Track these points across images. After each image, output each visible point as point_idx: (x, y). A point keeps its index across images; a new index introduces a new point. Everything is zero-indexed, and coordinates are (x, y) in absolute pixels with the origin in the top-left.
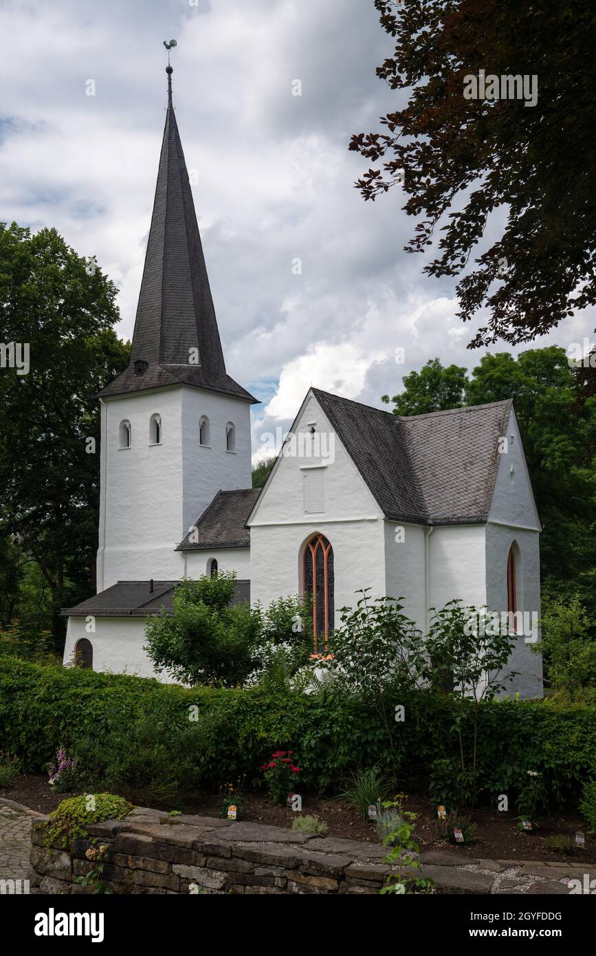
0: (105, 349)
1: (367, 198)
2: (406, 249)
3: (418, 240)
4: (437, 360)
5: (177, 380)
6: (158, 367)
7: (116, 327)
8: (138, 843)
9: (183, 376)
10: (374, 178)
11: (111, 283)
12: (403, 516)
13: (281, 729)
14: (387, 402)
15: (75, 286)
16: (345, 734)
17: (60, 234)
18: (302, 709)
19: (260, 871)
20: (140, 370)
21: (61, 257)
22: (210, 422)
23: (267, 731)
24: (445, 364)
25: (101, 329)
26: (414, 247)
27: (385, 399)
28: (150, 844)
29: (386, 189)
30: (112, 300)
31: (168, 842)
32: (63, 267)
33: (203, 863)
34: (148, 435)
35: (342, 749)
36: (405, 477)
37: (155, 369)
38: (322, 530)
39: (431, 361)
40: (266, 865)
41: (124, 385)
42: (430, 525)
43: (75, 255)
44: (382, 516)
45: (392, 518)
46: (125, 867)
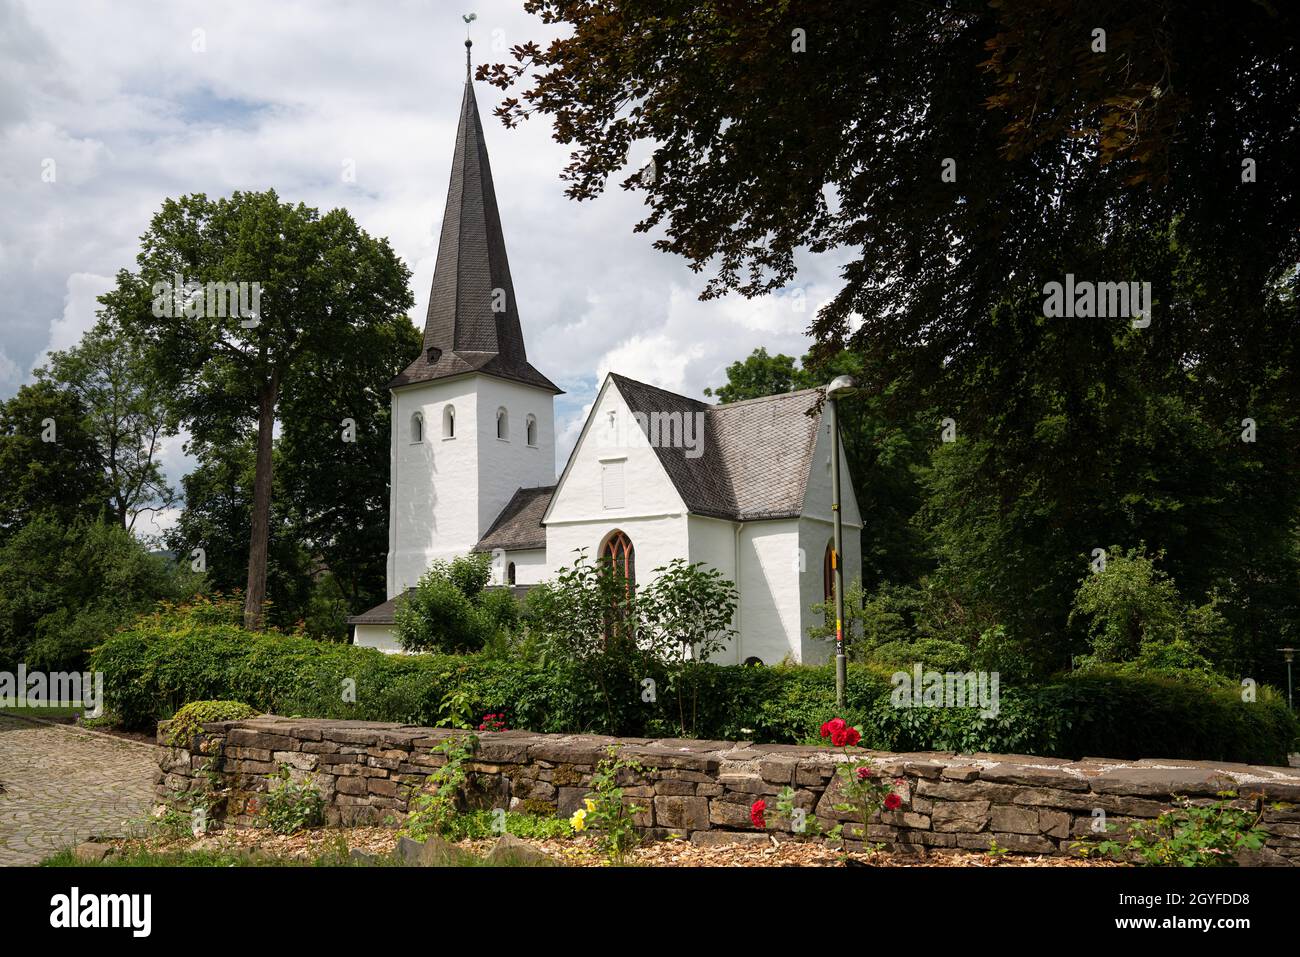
0: (401, 339)
1: (508, 127)
2: (561, 176)
3: (571, 168)
4: (763, 349)
5: (472, 368)
6: (453, 355)
7: (411, 313)
8: (246, 735)
9: (480, 363)
10: (512, 106)
11: (404, 265)
12: (709, 510)
13: (497, 693)
14: (710, 395)
15: (365, 269)
16: (561, 698)
17: (351, 214)
18: (519, 674)
19: (345, 750)
20: (433, 358)
21: (351, 239)
22: (509, 414)
23: (482, 695)
24: (772, 354)
25: (394, 316)
26: (569, 175)
27: (708, 392)
28: (255, 735)
29: (527, 117)
30: (405, 284)
31: (270, 732)
32: (353, 249)
33: (298, 748)
34: (441, 429)
35: (558, 713)
36: (714, 470)
37: (449, 356)
38: (622, 527)
39: (756, 351)
40: (350, 744)
41: (416, 374)
42: (741, 521)
43: (366, 236)
44: (685, 510)
45: (697, 512)
46: (235, 759)
